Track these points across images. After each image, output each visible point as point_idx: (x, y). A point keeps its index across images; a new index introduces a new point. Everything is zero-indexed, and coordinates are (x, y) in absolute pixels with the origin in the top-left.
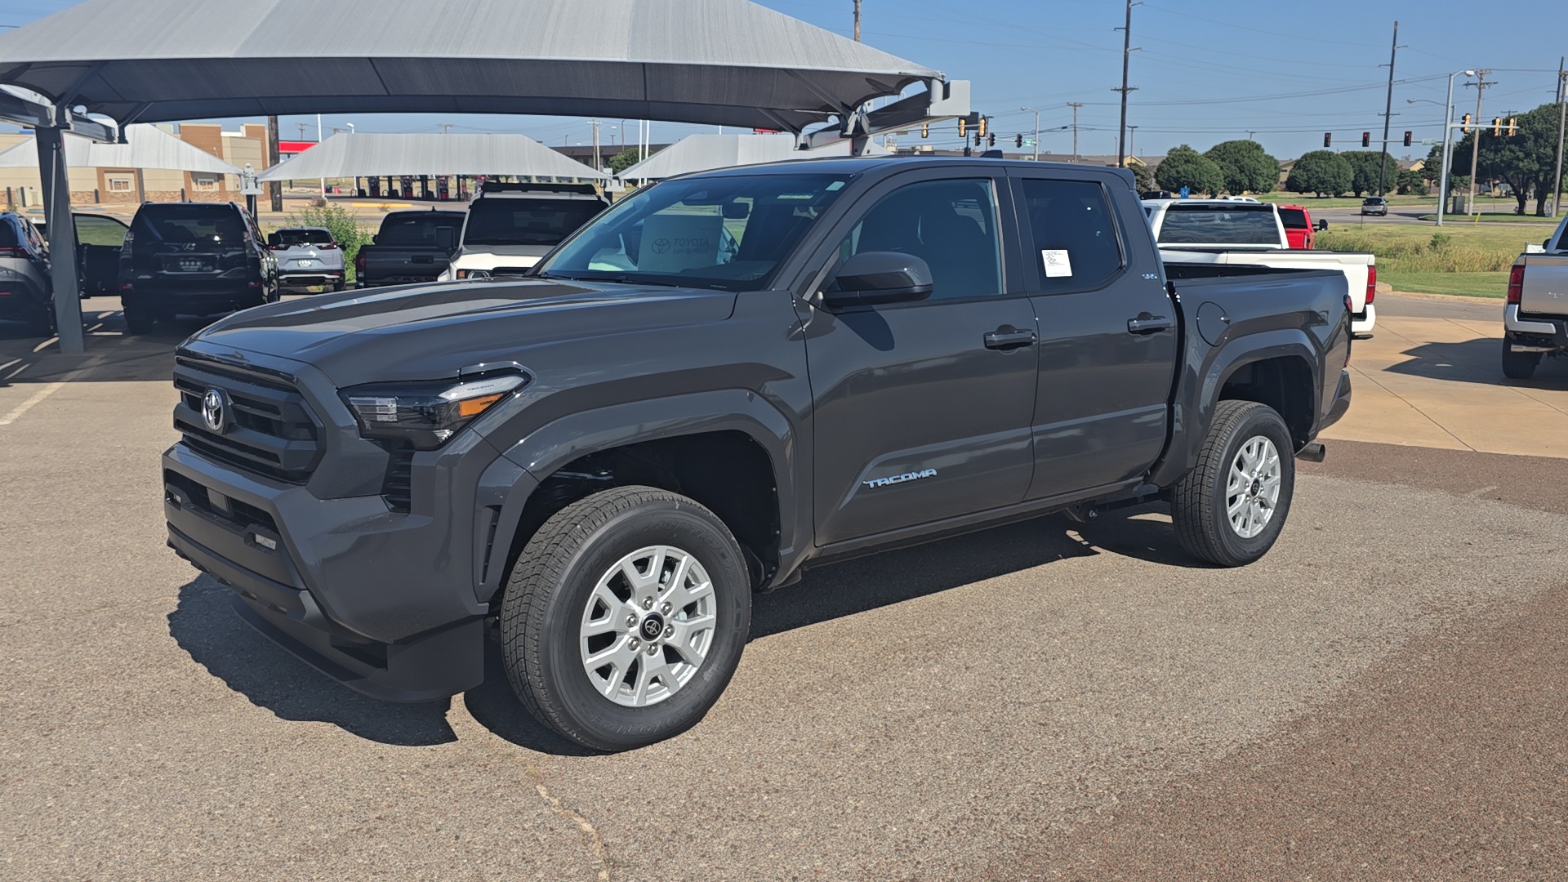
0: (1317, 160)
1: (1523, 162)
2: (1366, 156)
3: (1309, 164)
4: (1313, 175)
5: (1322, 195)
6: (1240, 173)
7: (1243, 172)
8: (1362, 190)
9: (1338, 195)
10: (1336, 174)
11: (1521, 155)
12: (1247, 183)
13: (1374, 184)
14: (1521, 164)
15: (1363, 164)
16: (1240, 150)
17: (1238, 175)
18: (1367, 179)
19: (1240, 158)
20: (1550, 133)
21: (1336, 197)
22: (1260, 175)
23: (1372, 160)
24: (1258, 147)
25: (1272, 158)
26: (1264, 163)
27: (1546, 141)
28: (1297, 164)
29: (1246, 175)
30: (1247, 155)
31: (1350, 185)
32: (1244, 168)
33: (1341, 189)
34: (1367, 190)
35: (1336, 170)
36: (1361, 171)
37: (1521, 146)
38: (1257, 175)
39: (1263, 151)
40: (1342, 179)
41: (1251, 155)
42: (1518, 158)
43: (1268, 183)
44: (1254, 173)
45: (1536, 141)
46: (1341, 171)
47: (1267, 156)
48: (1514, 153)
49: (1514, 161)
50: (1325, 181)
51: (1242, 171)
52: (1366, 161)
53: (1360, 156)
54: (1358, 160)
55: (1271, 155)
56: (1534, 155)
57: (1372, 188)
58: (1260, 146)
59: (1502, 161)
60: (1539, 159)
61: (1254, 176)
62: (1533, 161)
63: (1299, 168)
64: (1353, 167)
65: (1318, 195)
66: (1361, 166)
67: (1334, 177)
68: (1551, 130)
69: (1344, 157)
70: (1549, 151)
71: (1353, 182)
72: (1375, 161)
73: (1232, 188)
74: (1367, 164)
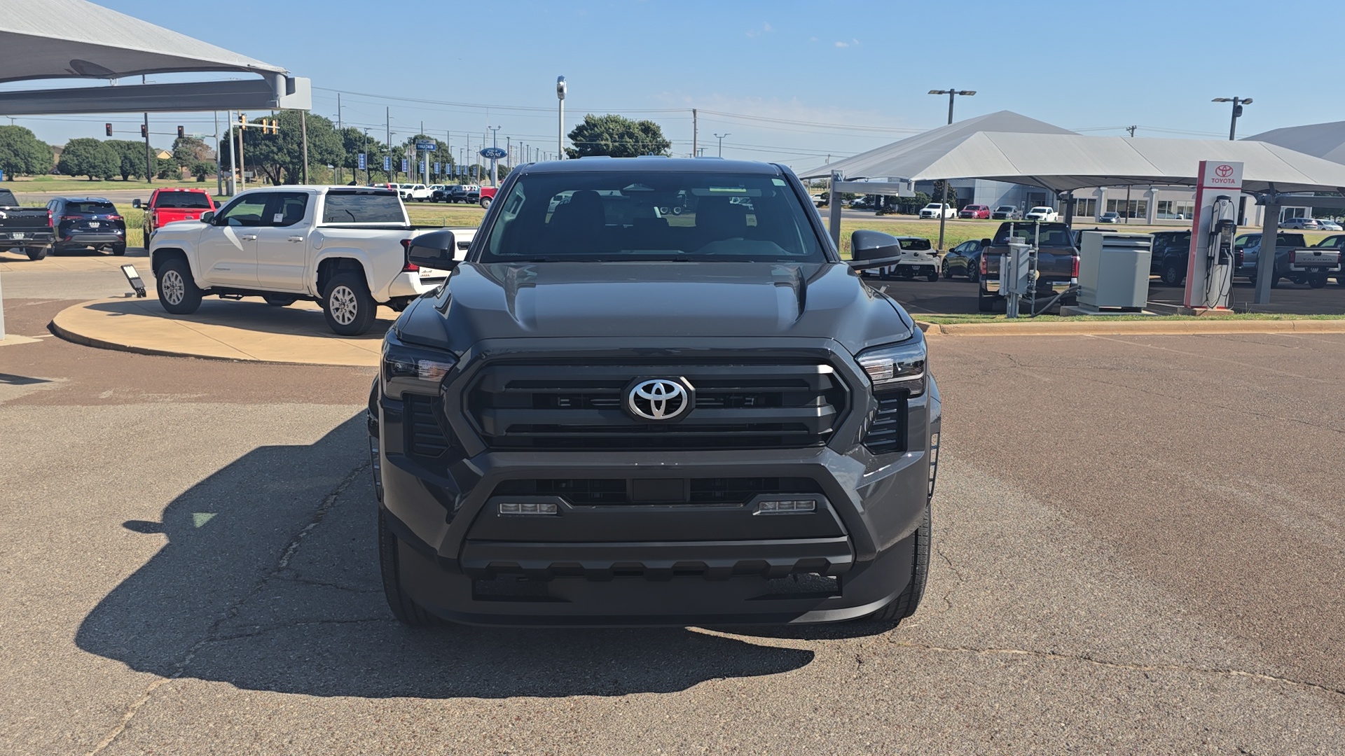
0: (85, 147)
1: (277, 154)
2: (128, 145)
3: (77, 149)
4: (84, 160)
5: (94, 178)
6: (15, 156)
7: (18, 155)
8: (129, 174)
9: (108, 178)
10: (105, 160)
11: (275, 149)
12: (23, 166)
13: (139, 169)
14: (276, 157)
15: (126, 152)
16: (11, 135)
17: (13, 159)
18: (132, 165)
19: (12, 142)
20: (294, 133)
21: (106, 179)
22: (35, 158)
23: (134, 148)
24: (28, 133)
25: (44, 143)
26: (37, 148)
27: (292, 139)
28: (66, 151)
29: (21, 159)
30: (19, 140)
31: (118, 170)
32: (18, 152)
33: (111, 173)
34: (133, 174)
35: (104, 156)
36: (126, 157)
37: (274, 142)
38: (32, 158)
39: (34, 136)
40: (111, 164)
41: (23, 139)
42: (273, 152)
43: (43, 166)
44: (29, 157)
45: (284, 139)
46: (109, 157)
47: (38, 142)
48: (269, 147)
49: (271, 154)
50: (96, 166)
51: (16, 155)
52: (129, 149)
53: (123, 145)
54: (121, 148)
55: (42, 140)
56: (285, 150)
57: (138, 173)
58: (31, 132)
59: (261, 154)
60: (289, 153)
61: (29, 159)
62: (285, 154)
63: (69, 153)
64: (119, 154)
65: (91, 178)
66: (124, 153)
67: (104, 163)
68: (294, 131)
69: (109, 145)
70: (295, 147)
71: (121, 167)
72: (137, 150)
73: (8, 170)
74: (130, 151)
